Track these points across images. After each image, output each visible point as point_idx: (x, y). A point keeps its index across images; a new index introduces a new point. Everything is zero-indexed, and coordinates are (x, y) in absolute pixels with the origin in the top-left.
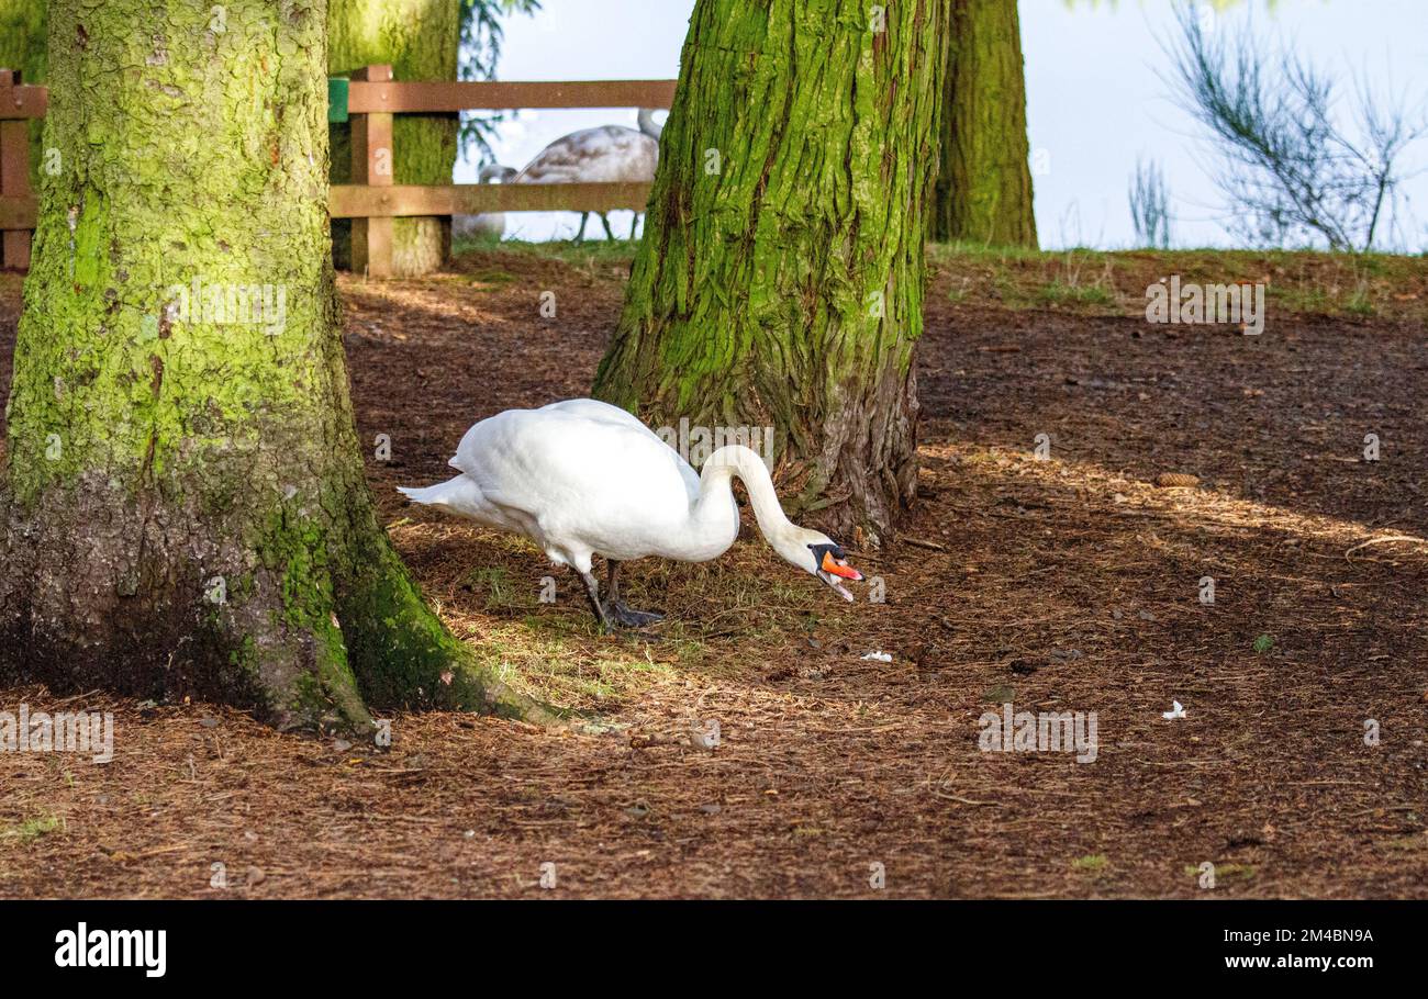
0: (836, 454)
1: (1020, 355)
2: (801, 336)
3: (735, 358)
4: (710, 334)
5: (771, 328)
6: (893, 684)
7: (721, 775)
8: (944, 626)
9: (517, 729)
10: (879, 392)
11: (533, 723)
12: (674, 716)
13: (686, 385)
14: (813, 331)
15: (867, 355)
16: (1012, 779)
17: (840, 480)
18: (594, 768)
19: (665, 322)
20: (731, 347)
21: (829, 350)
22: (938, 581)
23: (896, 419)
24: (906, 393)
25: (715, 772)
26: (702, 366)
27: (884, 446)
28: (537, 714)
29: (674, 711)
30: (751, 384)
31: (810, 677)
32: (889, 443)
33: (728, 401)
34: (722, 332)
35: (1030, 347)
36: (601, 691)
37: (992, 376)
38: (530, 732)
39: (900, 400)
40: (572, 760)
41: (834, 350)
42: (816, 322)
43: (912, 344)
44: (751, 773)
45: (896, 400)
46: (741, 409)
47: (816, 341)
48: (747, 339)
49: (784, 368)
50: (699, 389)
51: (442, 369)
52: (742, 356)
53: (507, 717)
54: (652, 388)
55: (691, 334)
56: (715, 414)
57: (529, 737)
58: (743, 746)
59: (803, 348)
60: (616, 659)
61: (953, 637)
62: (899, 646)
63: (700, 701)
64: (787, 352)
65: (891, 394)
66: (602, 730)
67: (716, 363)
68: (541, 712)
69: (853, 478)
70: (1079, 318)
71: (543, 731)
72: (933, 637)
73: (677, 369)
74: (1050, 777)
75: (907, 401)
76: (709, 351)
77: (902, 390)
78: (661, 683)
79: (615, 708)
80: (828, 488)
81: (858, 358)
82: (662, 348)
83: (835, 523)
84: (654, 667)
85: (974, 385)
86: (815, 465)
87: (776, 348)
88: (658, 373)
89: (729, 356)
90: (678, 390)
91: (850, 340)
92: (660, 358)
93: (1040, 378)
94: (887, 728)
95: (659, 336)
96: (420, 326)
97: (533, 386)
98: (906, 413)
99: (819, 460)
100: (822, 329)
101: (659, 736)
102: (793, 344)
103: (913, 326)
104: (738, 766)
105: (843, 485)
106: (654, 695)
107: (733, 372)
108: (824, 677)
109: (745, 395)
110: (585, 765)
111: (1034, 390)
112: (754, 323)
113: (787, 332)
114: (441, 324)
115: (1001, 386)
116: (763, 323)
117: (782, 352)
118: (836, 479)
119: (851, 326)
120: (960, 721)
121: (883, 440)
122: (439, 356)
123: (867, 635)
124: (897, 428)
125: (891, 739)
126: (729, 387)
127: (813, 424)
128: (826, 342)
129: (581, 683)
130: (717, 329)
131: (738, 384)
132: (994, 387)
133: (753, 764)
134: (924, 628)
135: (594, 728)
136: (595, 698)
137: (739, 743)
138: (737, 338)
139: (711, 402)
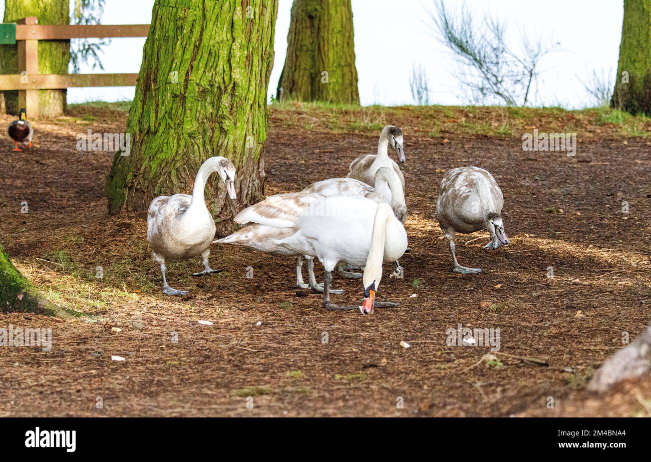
0: (224, 197)
1: (333, 155)
2: (208, 142)
3: (177, 152)
4: (165, 141)
5: (194, 138)
6: (239, 302)
7: (142, 340)
8: (269, 277)
9: (52, 320)
10: (245, 168)
11: (60, 318)
12: (131, 315)
13: (154, 165)
14: (214, 139)
15: (239, 150)
16: (276, 341)
17: (226, 209)
18: (83, 337)
19: (144, 136)
20: (175, 147)
21: (221, 148)
22: (270, 256)
23: (253, 181)
24: (258, 168)
25: (140, 338)
26: (161, 156)
27: (247, 194)
28: (62, 314)
29: (131, 313)
30: (184, 164)
31: (202, 299)
32: (250, 192)
33: (174, 172)
34: (171, 140)
35: (338, 150)
36: (99, 305)
37: (317, 163)
38: (58, 321)
39: (255, 172)
40: (74, 333)
41: (223, 148)
42: (215, 135)
43: (261, 145)
44: (157, 339)
45: (253, 172)
46: (180, 176)
47: (215, 144)
48: (182, 143)
49: (200, 157)
50: (160, 167)
51: (54, 161)
52: (180, 151)
53: (48, 315)
54: (138, 167)
55: (157, 141)
56: (168, 179)
57: (57, 324)
58: (157, 328)
59: (209, 147)
60: (112, 291)
61: (273, 281)
62: (246, 285)
63: (145, 309)
64: (201, 149)
65: (251, 169)
66: (94, 321)
67: (167, 155)
68: (64, 312)
69: (232, 208)
70: (367, 137)
71: (64, 321)
72: (263, 282)
73: (150, 158)
74: (294, 340)
75: (259, 172)
76: (165, 149)
77: (256, 167)
78: (130, 302)
79: (104, 312)
80: (220, 213)
81: (235, 152)
82: (143, 148)
83: (224, 229)
84: (128, 295)
85: (308, 168)
86: (214, 202)
87: (196, 147)
88: (141, 159)
89: (174, 152)
90: (151, 167)
91: (231, 143)
92: (142, 152)
93: (340, 164)
94: (227, 320)
95: (142, 142)
96: (47, 141)
97: (97, 169)
98: (259, 177)
99: (216, 200)
100: (217, 139)
101: (119, 324)
102: (204, 145)
103: (261, 138)
104: (151, 336)
105: (228, 211)
106: (125, 307)
107: (176, 159)
108: (208, 299)
109: (181, 169)
110: (80, 336)
111: (336, 169)
112: (186, 136)
113: (201, 140)
114: (58, 140)
115: (320, 168)
116: (190, 136)
117: (199, 149)
118: (224, 208)
119: (231, 137)
120: (263, 317)
121: (246, 190)
122: (54, 154)
123: (232, 281)
124: (254, 185)
125: (227, 324)
126: (174, 166)
127: (213, 183)
128: (219, 144)
129: (91, 302)
130: (168, 139)
131: (178, 165)
132: (317, 168)
133: (159, 335)
134: (260, 277)
135: (89, 320)
136: (96, 308)
137: (156, 326)
138: (178, 143)
139: (165, 173)
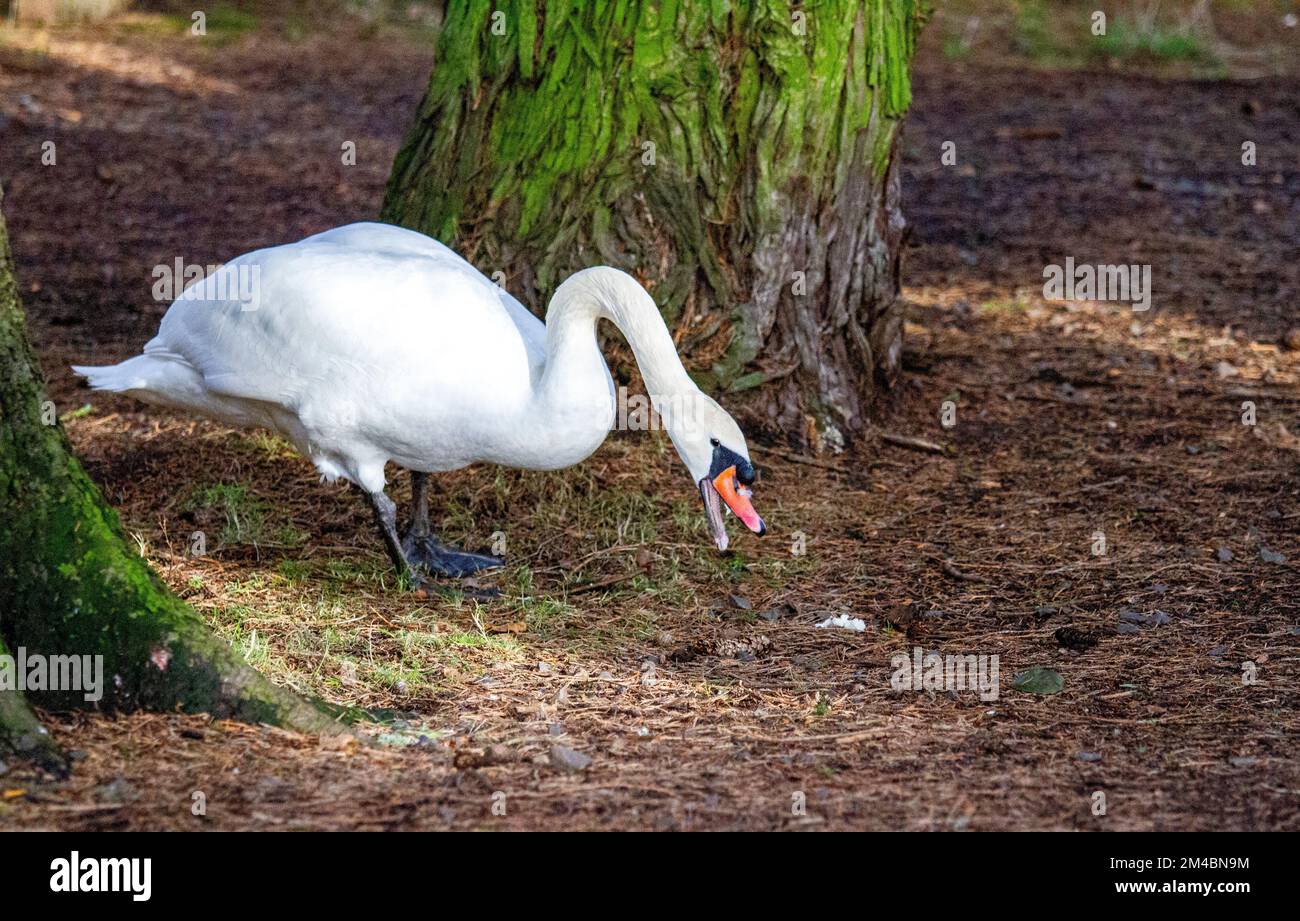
0: (774, 299)
1: (1062, 144)
2: (716, 113)
3: (611, 148)
4: (572, 110)
5: (670, 100)
6: (870, 666)
7: (600, 810)
8: (947, 574)
9: (273, 739)
10: (841, 201)
11: (299, 731)
12: (522, 717)
13: (533, 192)
14: (737, 105)
15: (822, 142)
16: (1063, 815)
17: (780, 343)
18: (396, 801)
19: (500, 92)
20: (606, 132)
21: (761, 134)
22: (937, 502)
23: (868, 245)
24: (883, 203)
25: (590, 805)
26: (558, 161)
27: (849, 290)
28: (303, 716)
29: (521, 709)
30: (637, 188)
31: (737, 656)
32: (858, 283)
33: (602, 216)
34: (591, 106)
35: (1076, 128)
36: (405, 679)
37: (1017, 176)
38: (293, 744)
39: (874, 215)
40: (361, 788)
41: (770, 135)
42: (742, 90)
43: (893, 125)
44: (648, 807)
45: (867, 215)
46: (622, 230)
47: (741, 121)
48: (630, 119)
49: (690, 163)
50: (555, 197)
51: (139, 168)
52: (623, 145)
53: (256, 720)
54: (480, 197)
55: (542, 110)
56: (581, 239)
57: (292, 752)
58: (634, 765)
59: (720, 132)
60: (427, 629)
61: (963, 590)
62: (876, 605)
63: (563, 695)
64: (695, 139)
65: (861, 204)
66: (408, 740)
67: (578, 155)
68: (312, 712)
69: (800, 339)
70: (1156, 84)
71: (314, 743)
72: (930, 592)
73: (519, 167)
74: (1125, 813)
75: (886, 216)
76: (570, 136)
77: (877, 198)
78: (499, 666)
79: (427, 706)
80: (762, 355)
81: (808, 148)
82: (495, 134)
83: (772, 410)
84: (488, 641)
85: (988, 190)
86: (739, 319)
87: (677, 131)
88: (490, 172)
89: (602, 146)
90: (522, 200)
91: (795, 119)
92: (493, 148)
93: (1094, 178)
94: (861, 736)
95: (490, 114)
96: (103, 100)
97: (286, 195)
98: (885, 235)
99: (746, 311)
100: (750, 102)
101: (500, 750)
102: (705, 122)
103: (895, 96)
104: (627, 796)
105: (785, 349)
106: (488, 686)
107: (609, 171)
108: (758, 654)
109: (628, 207)
110: (382, 796)
111: (1084, 197)
112: (642, 91)
113: (695, 106)
114: (137, 97)
115: (1032, 192)
116: (656, 92)
117: (686, 137)
118: (773, 343)
119: (796, 96)
120: (977, 724)
121: (846, 278)
122: (131, 148)
123: (825, 589)
124: (869, 259)
125: (868, 753)
126: (603, 194)
127: (737, 253)
128: (757, 120)
129: (373, 667)
130: (582, 102)
131: (616, 191)
132: (1020, 194)
133: (651, 794)
134: (916, 576)
135: (394, 738)
136: (395, 690)
137: (627, 759)
138: (616, 117)
139: (574, 219)
